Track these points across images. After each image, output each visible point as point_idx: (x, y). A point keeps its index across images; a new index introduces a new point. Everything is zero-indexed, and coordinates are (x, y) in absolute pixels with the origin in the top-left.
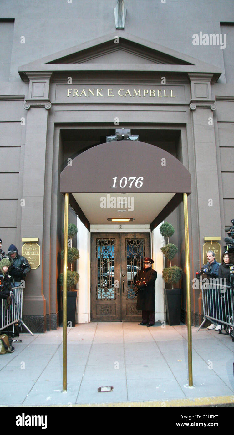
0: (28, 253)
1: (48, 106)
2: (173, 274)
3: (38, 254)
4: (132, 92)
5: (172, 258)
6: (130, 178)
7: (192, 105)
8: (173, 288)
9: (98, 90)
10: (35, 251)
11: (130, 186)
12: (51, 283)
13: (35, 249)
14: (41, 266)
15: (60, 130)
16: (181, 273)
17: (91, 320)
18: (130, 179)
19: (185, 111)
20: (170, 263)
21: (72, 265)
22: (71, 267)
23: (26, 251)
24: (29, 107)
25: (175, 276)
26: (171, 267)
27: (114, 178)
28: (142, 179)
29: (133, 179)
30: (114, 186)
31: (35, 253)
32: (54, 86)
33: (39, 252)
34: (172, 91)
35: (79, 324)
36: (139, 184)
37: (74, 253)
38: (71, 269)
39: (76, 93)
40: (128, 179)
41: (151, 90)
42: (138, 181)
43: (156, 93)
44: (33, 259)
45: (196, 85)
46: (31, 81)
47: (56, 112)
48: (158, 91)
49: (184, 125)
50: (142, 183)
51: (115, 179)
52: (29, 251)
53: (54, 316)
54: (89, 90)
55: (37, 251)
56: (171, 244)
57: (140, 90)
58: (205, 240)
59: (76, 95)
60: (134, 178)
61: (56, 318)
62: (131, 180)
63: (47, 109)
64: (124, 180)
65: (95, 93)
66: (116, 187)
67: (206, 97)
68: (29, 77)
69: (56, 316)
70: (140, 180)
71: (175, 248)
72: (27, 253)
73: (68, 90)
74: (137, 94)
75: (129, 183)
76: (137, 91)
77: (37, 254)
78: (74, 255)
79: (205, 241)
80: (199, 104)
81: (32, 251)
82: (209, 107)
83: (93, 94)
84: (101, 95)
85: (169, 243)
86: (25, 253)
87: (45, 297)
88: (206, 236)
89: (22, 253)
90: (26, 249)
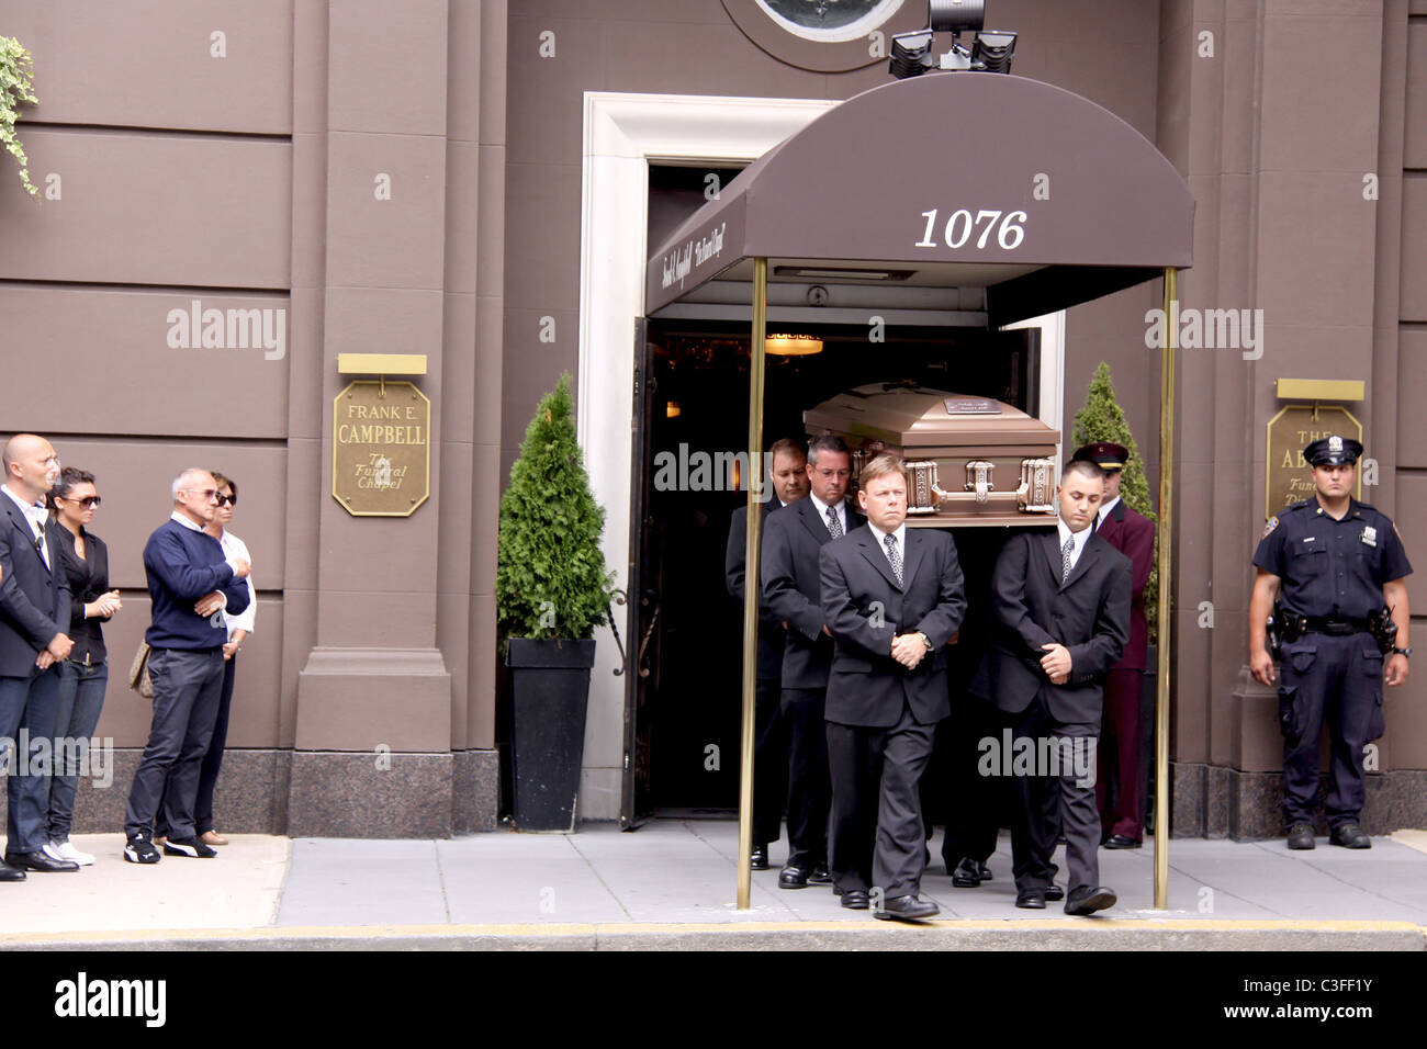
0: (367, 432)
3: (423, 436)
6: (982, 214)
10: (404, 422)
11: (982, 243)
13: (403, 414)
14: (435, 501)
18: (983, 218)
23: (356, 421)
27: (927, 211)
28: (1023, 217)
29: (991, 219)
30: (927, 242)
31: (405, 432)
36: (1011, 237)
40: (974, 218)
42: (1009, 225)
44: (393, 465)
50: (1020, 234)
51: (932, 215)
52: (374, 421)
53: (484, 764)
55: (413, 424)
60: (996, 215)
62: (986, 221)
64: (961, 220)
66: (934, 245)
70: (1015, 221)
72: (359, 431)
75: (977, 231)
77: (413, 436)
81: (386, 421)
86: (346, 433)
87: (448, 662)
88: (1280, 380)
89: (336, 435)
90: (355, 414)
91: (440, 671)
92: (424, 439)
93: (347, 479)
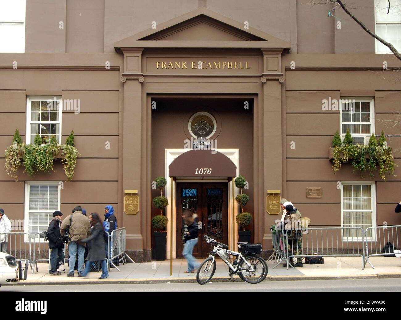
0: (129, 202)
1: (141, 79)
2: (244, 219)
4: (212, 64)
5: (243, 206)
6: (205, 169)
7: (263, 78)
8: (244, 230)
9: (183, 62)
10: (135, 200)
11: (205, 173)
12: (146, 226)
13: (134, 199)
14: (140, 212)
15: (151, 98)
16: (250, 218)
17: (177, 258)
19: (258, 82)
20: (243, 210)
21: (162, 211)
22: (162, 213)
23: (128, 200)
24: (125, 80)
25: (246, 221)
26: (243, 213)
28: (211, 169)
30: (196, 173)
32: (145, 59)
33: (138, 202)
34: (247, 63)
35: (167, 259)
36: (209, 172)
37: (164, 201)
38: (162, 214)
39: (164, 66)
41: (229, 63)
43: (233, 65)
44: (133, 207)
45: (268, 58)
46: (125, 55)
47: (147, 83)
48: (235, 63)
49: (257, 94)
50: (211, 172)
51: (197, 169)
52: (130, 200)
53: (149, 251)
54: (176, 62)
56: (243, 194)
57: (219, 62)
58: (268, 192)
59: (165, 67)
60: (207, 169)
61: (151, 253)
62: (205, 170)
63: (140, 83)
64: (202, 170)
65: (181, 66)
67: (276, 70)
68: (123, 52)
69: (151, 251)
70: (210, 170)
71: (246, 198)
72: (128, 202)
73: (157, 62)
74: (217, 67)
75: (204, 172)
76: (217, 63)
78: (164, 203)
79: (269, 194)
80: (269, 78)
81: (132, 200)
82: (278, 80)
83: (179, 67)
84: (186, 68)
85: (242, 193)
86: (126, 202)
87: (142, 236)
88: (268, 190)
89: (125, 203)
90: (127, 199)
91: (141, 238)
92: (137, 203)
93: (126, 209)
